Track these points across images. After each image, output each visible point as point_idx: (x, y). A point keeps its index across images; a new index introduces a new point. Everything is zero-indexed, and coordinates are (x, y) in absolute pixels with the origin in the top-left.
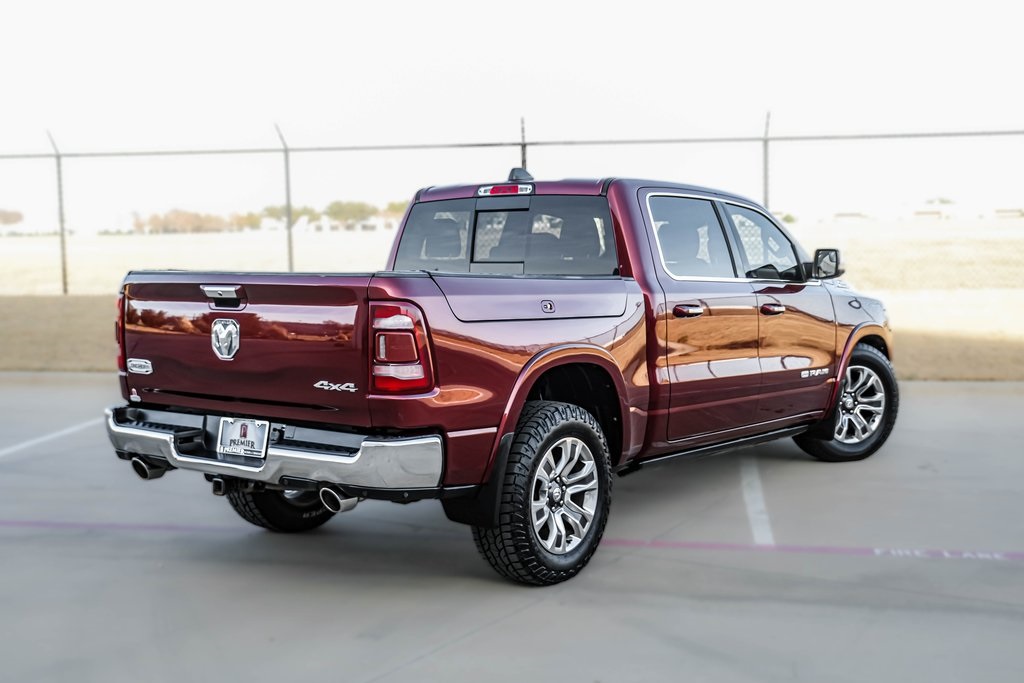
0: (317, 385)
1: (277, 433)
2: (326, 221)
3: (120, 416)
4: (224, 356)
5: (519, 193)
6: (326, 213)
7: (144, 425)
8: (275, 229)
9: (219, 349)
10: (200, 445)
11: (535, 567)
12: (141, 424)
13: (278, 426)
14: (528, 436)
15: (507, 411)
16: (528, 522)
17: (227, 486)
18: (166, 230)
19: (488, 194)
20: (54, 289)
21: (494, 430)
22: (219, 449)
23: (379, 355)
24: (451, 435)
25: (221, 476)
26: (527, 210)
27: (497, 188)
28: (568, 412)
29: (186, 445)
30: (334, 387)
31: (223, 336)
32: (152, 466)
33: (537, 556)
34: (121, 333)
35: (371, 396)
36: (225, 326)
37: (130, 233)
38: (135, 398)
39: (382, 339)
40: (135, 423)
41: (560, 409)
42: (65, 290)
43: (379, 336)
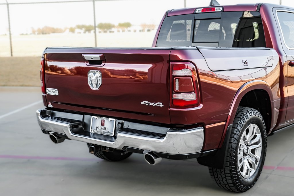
0: (142, 103)
1: (120, 125)
2: (97, 30)
3: (43, 114)
4: (94, 88)
5: (216, 11)
7: (55, 119)
8: (80, 33)
9: (92, 84)
10: (81, 128)
11: (239, 185)
12: (54, 118)
13: (120, 121)
14: (237, 125)
15: (230, 114)
16: (237, 165)
17: (95, 149)
18: (43, 34)
19: (201, 12)
20: (7, 54)
21: (224, 123)
22: (91, 131)
23: (175, 89)
24: (208, 126)
25: (93, 145)
26: (220, 18)
27: (205, 9)
28: (252, 112)
29: (76, 129)
30: (151, 104)
31: (93, 78)
32: (58, 137)
33: (240, 181)
34: (43, 74)
35: (171, 109)
36: (94, 74)
37: (31, 34)
38: (50, 106)
39: (177, 80)
40: (51, 117)
41: (249, 111)
42: (12, 55)
43: (176, 79)
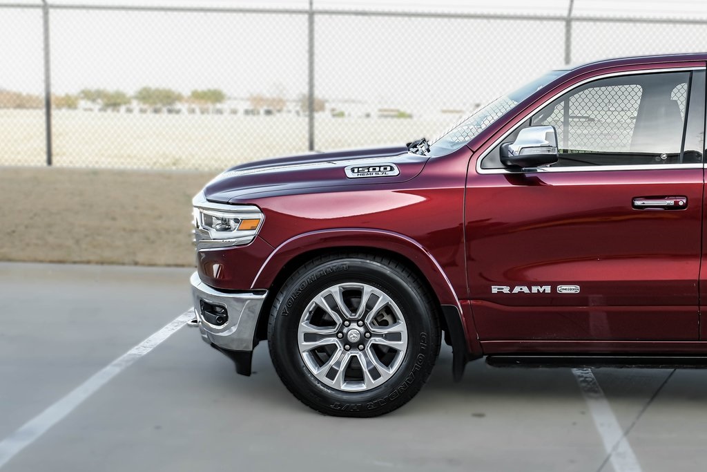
2: (135, 104)
6: (136, 98)
